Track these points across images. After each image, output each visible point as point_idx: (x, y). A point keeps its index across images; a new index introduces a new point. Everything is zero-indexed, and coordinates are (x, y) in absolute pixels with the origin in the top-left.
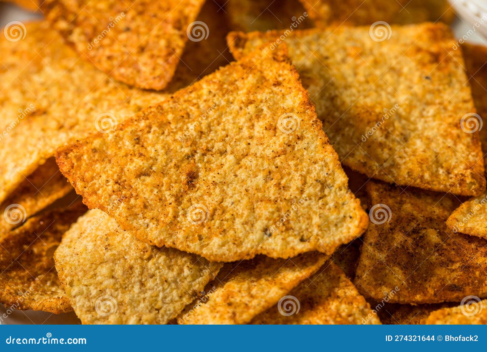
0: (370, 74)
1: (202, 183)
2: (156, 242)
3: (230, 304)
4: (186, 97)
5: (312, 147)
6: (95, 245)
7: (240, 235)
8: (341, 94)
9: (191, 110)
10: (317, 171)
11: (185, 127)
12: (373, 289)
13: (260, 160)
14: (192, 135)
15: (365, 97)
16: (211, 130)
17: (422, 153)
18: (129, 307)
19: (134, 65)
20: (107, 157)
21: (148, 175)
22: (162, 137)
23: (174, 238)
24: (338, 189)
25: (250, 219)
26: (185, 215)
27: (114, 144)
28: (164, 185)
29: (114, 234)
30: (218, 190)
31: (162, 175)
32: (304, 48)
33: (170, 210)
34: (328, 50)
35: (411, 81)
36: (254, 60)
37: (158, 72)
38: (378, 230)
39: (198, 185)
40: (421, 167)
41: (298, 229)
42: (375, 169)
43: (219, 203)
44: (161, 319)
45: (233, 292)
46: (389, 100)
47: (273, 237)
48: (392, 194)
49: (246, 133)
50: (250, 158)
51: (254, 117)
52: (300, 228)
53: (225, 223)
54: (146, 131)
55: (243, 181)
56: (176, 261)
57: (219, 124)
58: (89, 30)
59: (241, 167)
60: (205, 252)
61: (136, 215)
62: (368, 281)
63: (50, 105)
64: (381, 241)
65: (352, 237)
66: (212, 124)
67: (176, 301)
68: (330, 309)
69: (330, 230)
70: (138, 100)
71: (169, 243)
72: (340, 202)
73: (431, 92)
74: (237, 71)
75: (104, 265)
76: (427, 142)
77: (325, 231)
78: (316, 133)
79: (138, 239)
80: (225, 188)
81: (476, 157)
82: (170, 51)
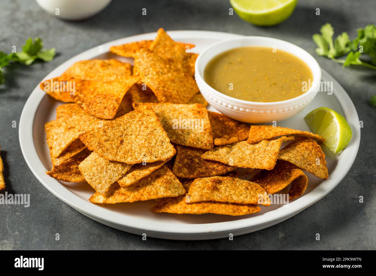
2: (111, 160)
3: (134, 176)
4: (120, 120)
5: (159, 132)
6: (91, 162)
7: (137, 157)
8: (168, 121)
9: (121, 123)
10: (160, 138)
11: (120, 128)
12: (178, 173)
13: (143, 136)
14: (122, 130)
16: (128, 129)
17: (194, 137)
18: (102, 178)
19: (103, 112)
20: (95, 136)
21: (108, 141)
22: (112, 131)
23: (116, 158)
24: (167, 143)
25: (140, 152)
26: (120, 152)
27: (97, 132)
28: (113, 144)
29: (97, 159)
30: (130, 145)
31: (112, 141)
32: (157, 108)
33: (115, 150)
34: (164, 109)
35: (191, 118)
36: (141, 110)
37: (111, 114)
38: (179, 158)
39: (124, 144)
40: (193, 141)
42: (179, 142)
43: (130, 148)
44: (112, 181)
45: (135, 173)
47: (147, 157)
48: (184, 149)
49: (138, 129)
50: (140, 136)
51: (141, 125)
52: (155, 154)
53: (132, 153)
54: (107, 129)
55: (138, 142)
56: (117, 166)
57: (130, 127)
58: (88, 103)
59: (137, 138)
60: (126, 162)
61: (105, 152)
62: (176, 171)
63: (75, 126)
64: (180, 161)
65: (171, 156)
66: (128, 127)
67: (117, 176)
68: (164, 178)
69: (164, 154)
70: (104, 122)
71: (115, 160)
72: (168, 147)
74: (136, 113)
75: (94, 167)
76: (195, 134)
78: (160, 128)
79: (105, 159)
80: (132, 144)
81: (210, 139)
82: (114, 108)
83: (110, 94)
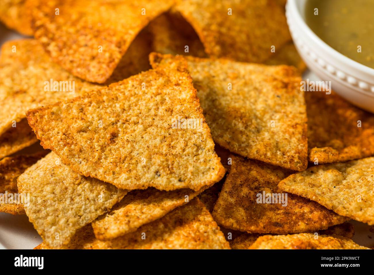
0: (241, 90)
1: (120, 141)
2: (84, 174)
3: (127, 216)
4: (117, 87)
6: (45, 173)
7: (140, 174)
8: (220, 99)
9: (119, 95)
10: (195, 139)
11: (114, 105)
12: (223, 219)
13: (160, 129)
14: (118, 110)
15: (235, 102)
16: (130, 109)
17: (268, 140)
18: (61, 212)
19: (87, 67)
20: (60, 118)
21: (86, 132)
22: (98, 110)
23: (97, 172)
24: (207, 151)
25: (148, 164)
26: (106, 158)
27: (66, 111)
28: (95, 139)
29: (58, 167)
31: (94, 133)
32: (199, 69)
33: (97, 154)
34: (215, 72)
35: (267, 97)
36: (165, 70)
37: (102, 72)
38: (232, 184)
39: (117, 141)
40: (266, 148)
41: (178, 173)
42: (236, 147)
43: (129, 153)
44: (81, 222)
45: (131, 210)
46: (251, 106)
47: (161, 177)
48: (245, 164)
49: (153, 112)
50: (153, 128)
51: (159, 103)
52: (180, 173)
53: (131, 165)
54: (88, 105)
55: (146, 141)
56: (96, 188)
57: (136, 106)
58: (61, 44)
59: (146, 133)
60: (115, 182)
61: (74, 155)
62: (221, 214)
63: (29, 88)
64: (233, 191)
65: (213, 181)
66: (131, 105)
67: (93, 212)
68: (193, 227)
69: (199, 176)
70: (86, 88)
71: (93, 175)
72: (208, 159)
73: (279, 105)
74: (153, 75)
75: (49, 185)
76: (272, 134)
77: (196, 176)
78: (198, 115)
79: (74, 172)
80: (134, 144)
81: (303, 147)
82: (112, 60)
83: (108, 29)
